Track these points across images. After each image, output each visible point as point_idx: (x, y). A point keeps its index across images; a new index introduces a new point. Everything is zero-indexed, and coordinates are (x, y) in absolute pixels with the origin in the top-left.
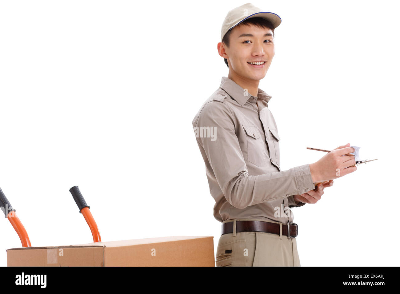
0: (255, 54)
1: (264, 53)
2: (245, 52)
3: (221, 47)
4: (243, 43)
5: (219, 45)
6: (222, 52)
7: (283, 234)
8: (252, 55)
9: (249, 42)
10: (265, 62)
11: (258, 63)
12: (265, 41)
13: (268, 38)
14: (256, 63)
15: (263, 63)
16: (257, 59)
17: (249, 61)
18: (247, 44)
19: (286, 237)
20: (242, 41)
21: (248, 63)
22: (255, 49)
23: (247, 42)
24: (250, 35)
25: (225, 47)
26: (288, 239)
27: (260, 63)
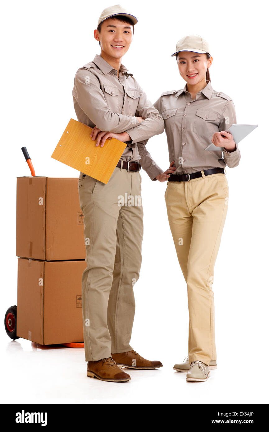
0: (116, 40)
1: (123, 40)
2: (110, 37)
3: (96, 33)
4: (109, 31)
5: (95, 31)
6: (97, 37)
7: (123, 168)
8: (114, 40)
9: (113, 31)
10: (123, 46)
11: (118, 47)
12: (125, 32)
13: (127, 30)
14: (116, 46)
15: (122, 47)
16: (118, 44)
17: (112, 45)
18: (112, 32)
19: (126, 170)
20: (108, 30)
21: (111, 46)
22: (116, 37)
23: (112, 31)
24: (114, 27)
25: (99, 33)
26: (128, 171)
27: (119, 47)
